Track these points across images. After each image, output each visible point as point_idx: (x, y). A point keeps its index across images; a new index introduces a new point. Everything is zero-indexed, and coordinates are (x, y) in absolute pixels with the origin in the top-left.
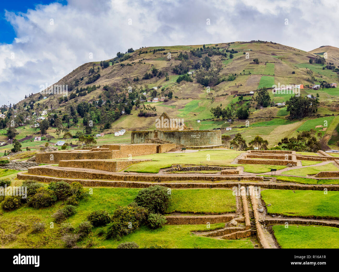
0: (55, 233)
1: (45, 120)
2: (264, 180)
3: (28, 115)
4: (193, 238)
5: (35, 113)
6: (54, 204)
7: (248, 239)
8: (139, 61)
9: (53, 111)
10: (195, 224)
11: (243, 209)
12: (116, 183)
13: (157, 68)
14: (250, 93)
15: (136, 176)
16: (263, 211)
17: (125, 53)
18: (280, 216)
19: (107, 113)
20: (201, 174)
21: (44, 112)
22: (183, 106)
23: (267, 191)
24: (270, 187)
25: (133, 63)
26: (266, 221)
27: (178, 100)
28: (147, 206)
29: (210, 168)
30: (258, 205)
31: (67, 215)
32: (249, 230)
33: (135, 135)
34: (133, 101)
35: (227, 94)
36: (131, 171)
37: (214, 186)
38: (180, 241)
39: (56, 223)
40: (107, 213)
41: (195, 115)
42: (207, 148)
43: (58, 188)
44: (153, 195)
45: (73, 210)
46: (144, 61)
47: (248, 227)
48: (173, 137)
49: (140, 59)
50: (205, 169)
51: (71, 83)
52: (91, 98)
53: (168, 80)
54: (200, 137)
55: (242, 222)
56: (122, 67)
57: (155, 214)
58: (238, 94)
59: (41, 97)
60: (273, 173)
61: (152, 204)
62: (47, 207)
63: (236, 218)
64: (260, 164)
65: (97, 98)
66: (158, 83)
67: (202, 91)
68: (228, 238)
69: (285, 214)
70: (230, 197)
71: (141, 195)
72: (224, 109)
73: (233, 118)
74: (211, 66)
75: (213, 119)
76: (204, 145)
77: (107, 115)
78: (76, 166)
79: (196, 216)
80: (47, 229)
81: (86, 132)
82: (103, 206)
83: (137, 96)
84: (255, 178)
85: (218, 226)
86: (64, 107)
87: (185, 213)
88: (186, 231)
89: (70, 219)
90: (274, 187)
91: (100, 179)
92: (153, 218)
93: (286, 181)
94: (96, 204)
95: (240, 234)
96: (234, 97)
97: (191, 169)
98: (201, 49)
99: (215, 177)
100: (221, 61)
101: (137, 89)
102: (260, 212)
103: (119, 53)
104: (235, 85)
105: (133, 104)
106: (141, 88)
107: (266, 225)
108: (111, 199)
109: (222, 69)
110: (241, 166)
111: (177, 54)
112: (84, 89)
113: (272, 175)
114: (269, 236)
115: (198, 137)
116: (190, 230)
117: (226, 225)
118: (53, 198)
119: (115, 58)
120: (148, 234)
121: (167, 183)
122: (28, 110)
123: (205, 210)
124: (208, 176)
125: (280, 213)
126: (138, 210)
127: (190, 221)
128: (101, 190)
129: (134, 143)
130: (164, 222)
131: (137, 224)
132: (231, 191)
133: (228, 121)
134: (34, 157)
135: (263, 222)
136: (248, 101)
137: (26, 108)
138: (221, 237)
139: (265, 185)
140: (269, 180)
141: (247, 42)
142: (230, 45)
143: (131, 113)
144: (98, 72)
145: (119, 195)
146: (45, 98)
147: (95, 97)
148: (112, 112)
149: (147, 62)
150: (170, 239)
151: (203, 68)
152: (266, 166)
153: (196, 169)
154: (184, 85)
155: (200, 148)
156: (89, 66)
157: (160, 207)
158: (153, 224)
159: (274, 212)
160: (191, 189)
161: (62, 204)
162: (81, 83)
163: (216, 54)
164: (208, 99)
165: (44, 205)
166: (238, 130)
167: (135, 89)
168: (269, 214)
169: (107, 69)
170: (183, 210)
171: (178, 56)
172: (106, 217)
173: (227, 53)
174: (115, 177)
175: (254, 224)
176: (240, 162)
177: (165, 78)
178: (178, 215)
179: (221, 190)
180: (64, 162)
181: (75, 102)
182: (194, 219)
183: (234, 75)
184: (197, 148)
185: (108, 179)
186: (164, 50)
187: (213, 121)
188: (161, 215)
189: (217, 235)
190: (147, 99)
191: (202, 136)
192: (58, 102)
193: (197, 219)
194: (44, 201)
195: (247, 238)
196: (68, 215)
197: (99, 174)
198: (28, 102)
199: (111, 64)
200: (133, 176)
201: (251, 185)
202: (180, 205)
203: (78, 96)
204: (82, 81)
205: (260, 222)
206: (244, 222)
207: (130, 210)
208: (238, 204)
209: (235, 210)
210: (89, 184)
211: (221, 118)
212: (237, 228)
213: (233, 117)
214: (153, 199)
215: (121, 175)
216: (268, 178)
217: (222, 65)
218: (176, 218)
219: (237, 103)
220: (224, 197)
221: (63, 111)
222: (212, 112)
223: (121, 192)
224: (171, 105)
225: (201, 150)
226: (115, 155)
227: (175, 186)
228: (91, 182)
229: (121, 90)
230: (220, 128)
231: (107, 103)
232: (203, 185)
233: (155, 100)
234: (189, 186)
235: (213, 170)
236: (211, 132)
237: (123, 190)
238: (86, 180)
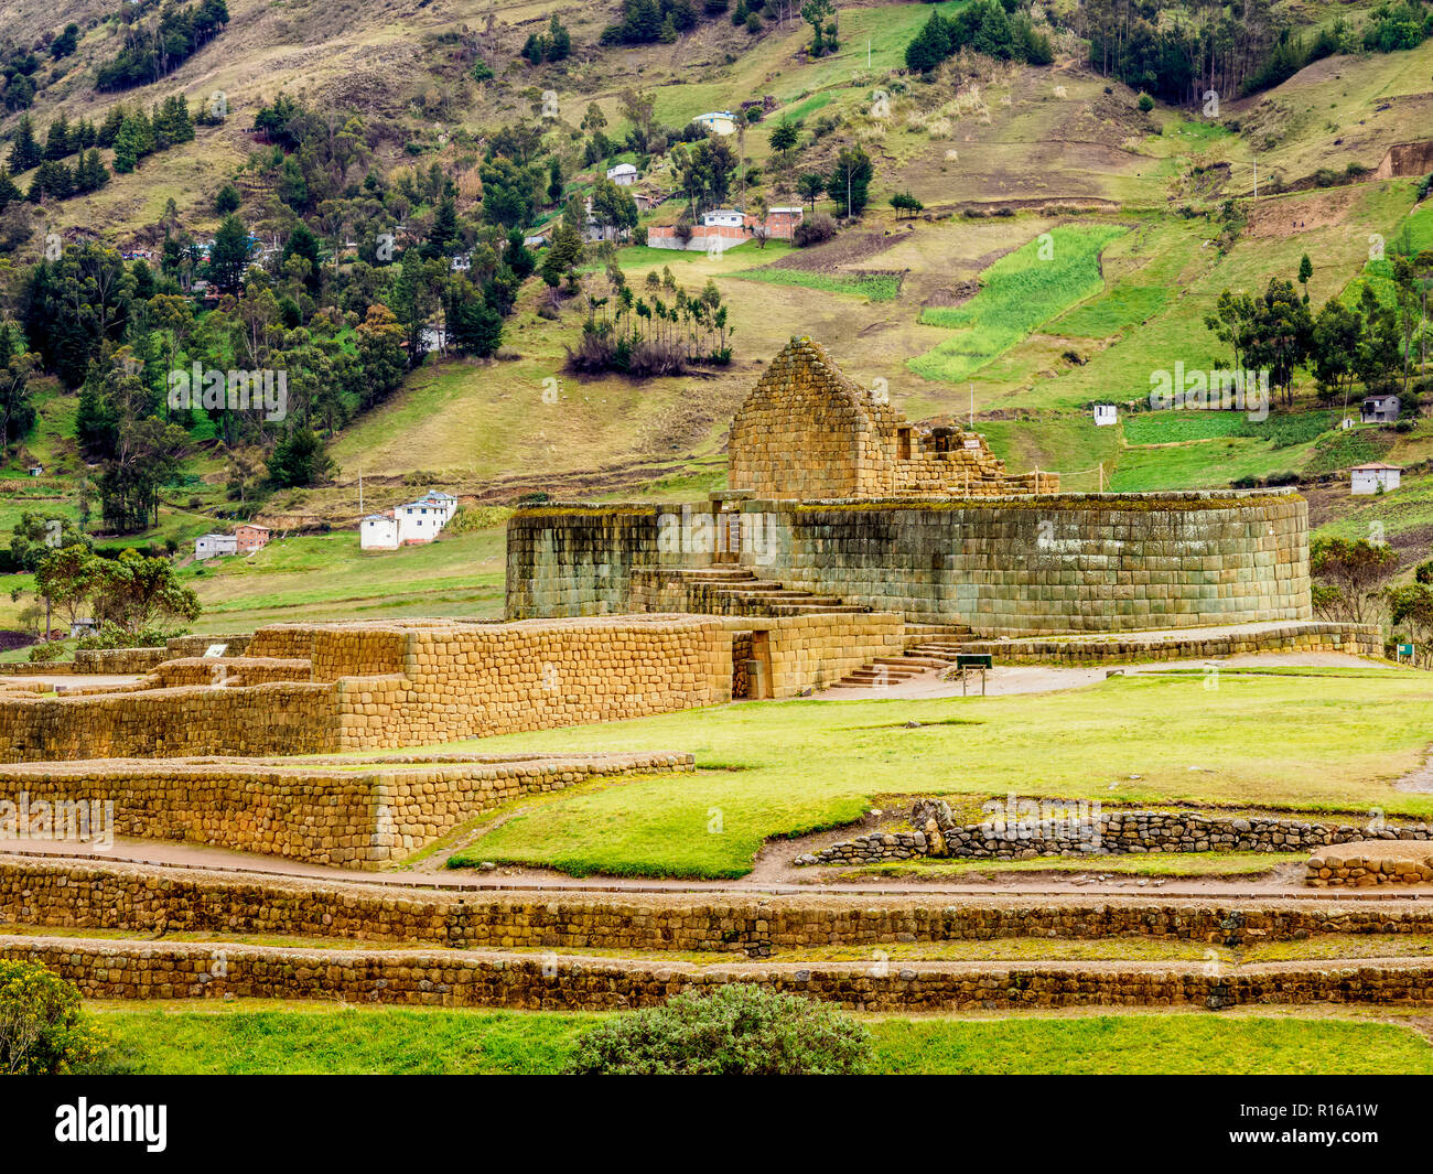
12: (372, 969)
15: (552, 907)
19: (291, 344)
20: (1131, 887)
22: (966, 276)
27: (921, 226)
29: (1208, 828)
33: (545, 545)
34: (517, 242)
35: (1356, 172)
36: (505, 864)
37: (1249, 992)
41: (1072, 358)
48: (879, 557)
50: (1161, 841)
52: (149, 215)
53: (834, 47)
54: (1122, 554)
65: (198, 215)
66: (746, 80)
67: (1132, 142)
72: (1333, 307)
73: (1412, 382)
81: (111, 512)
83: (555, 191)
91: (234, 930)
96: (1420, 197)
99: (1256, 907)
101: (554, 133)
105: (521, 264)
106: (594, 119)
112: (86, 138)
115: (1099, 550)
121: (824, 967)
124: (1190, 904)
128: (240, 1027)
129: (530, 611)
133: (1369, 409)
143: (502, 350)
147: (183, 202)
148: (339, 339)
154: (972, 97)
155: (1122, 649)
160: (1042, 1015)
162: (56, 76)
164: (1189, 213)
167: (538, 131)
174: (366, 917)
177: (804, 34)
179: (1309, 1025)
184: (1097, 654)
185: (300, 931)
190: (642, 224)
191: (1137, 548)
197: (221, 891)
200: (529, 900)
203: (34, 197)
211: (1304, 381)
213: (1413, 373)
215: (421, 899)
222: (1225, 328)
223: (422, 1043)
224: (862, 273)
225: (1130, 670)
226: (362, 720)
227: (901, 986)
228: (154, 956)
229: (415, 142)
230: (1298, 472)
231: (288, 256)
232: (1146, 981)
233: (714, 229)
234: (1024, 986)
235: (1235, 844)
236: (1213, 513)
237: (443, 1027)
238: (110, 944)
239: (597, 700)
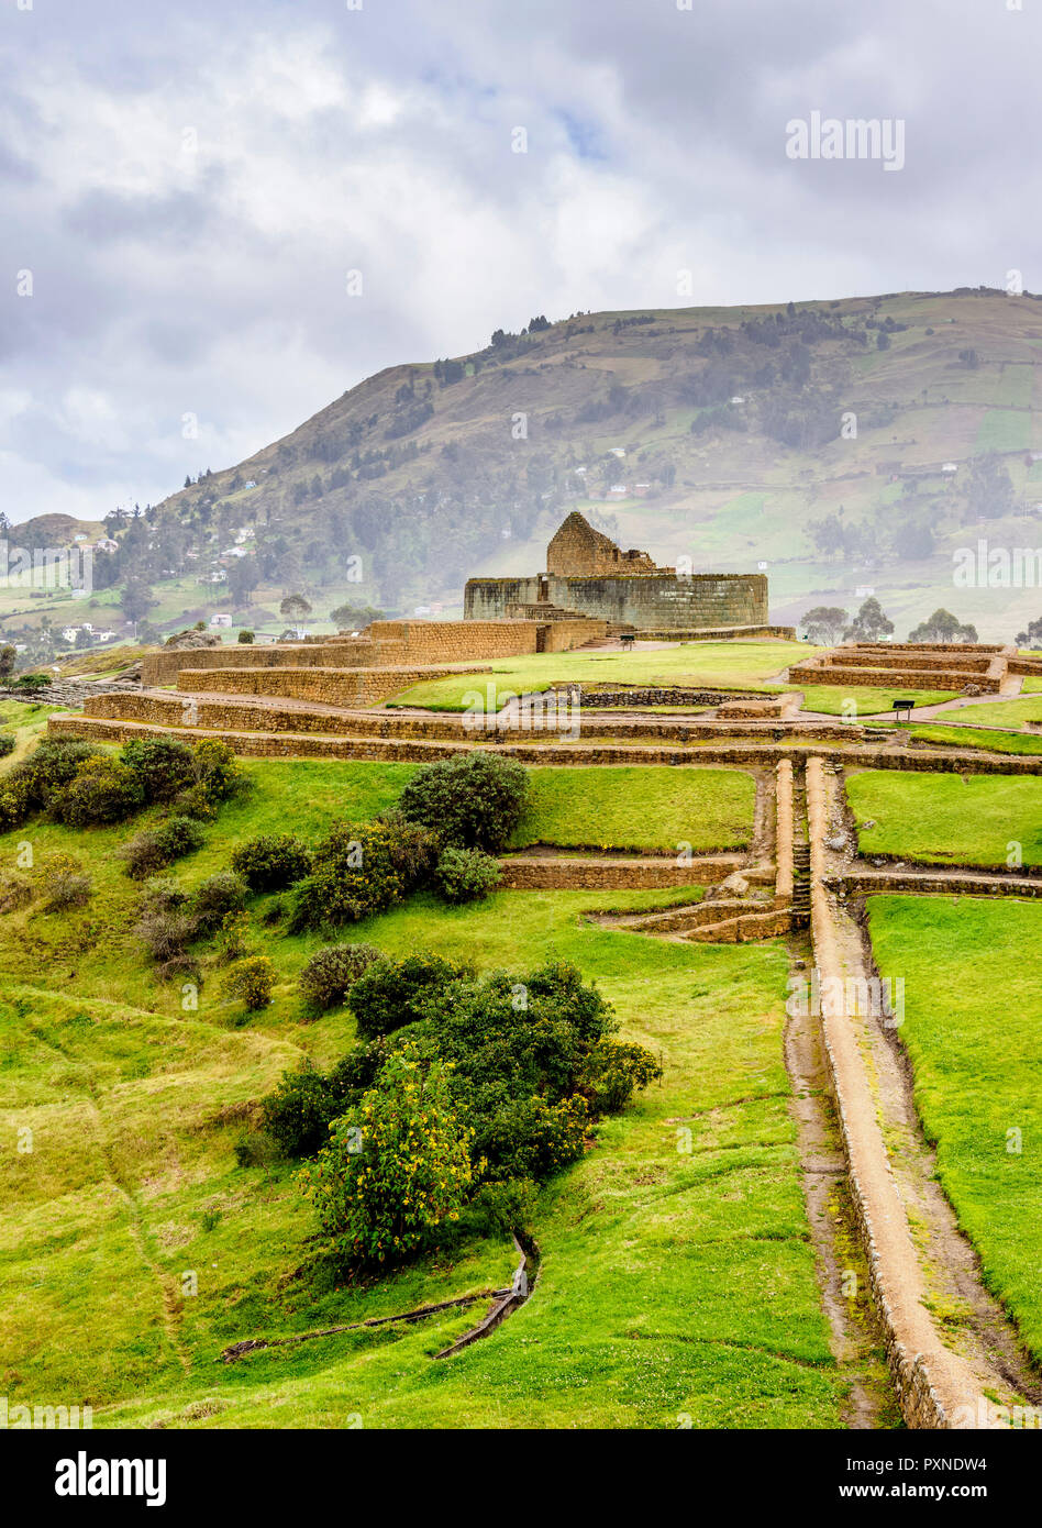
0: (123, 913)
1: (244, 558)
2: (867, 740)
3: (192, 542)
4: (583, 937)
5: (215, 537)
6: (133, 815)
7: (776, 944)
8: (566, 358)
9: (272, 529)
10: (602, 887)
11: (775, 838)
12: (349, 746)
13: (625, 384)
14: (945, 469)
15: (421, 723)
16: (845, 846)
17: (519, 333)
18: (902, 864)
19: (453, 535)
20: (648, 718)
21: (245, 533)
22: (711, 512)
23: (868, 775)
24: (883, 763)
25: (542, 367)
26: (846, 881)
27: (694, 492)
28: (437, 824)
29: (684, 696)
30: (831, 823)
31: (169, 850)
32: (785, 911)
33: (478, 594)
34: (539, 497)
35: (863, 474)
36: (408, 707)
37: (686, 758)
38: (539, 944)
39: (131, 877)
40: (305, 846)
41: (751, 544)
42: (713, 635)
43: (151, 761)
44: (459, 785)
45: (193, 835)
46: (579, 360)
47: (784, 902)
48: (599, 598)
49: (569, 354)
50: (664, 701)
51: (337, 437)
52: (401, 486)
53: (663, 424)
54: (692, 598)
55: (764, 884)
56: (506, 379)
57: (463, 852)
58: (902, 472)
59: (237, 483)
60: (903, 715)
61: (455, 815)
62: (111, 822)
63: (747, 870)
64: (868, 684)
65: (419, 486)
66: (630, 435)
67: (777, 461)
68: (710, 938)
69: (919, 857)
70: (734, 796)
71: (418, 784)
72: (851, 525)
73: (880, 555)
74: (812, 374)
75: (812, 557)
76: (706, 625)
77: (452, 541)
78: (233, 689)
79: (608, 862)
80: (99, 898)
81: (383, 598)
82: (294, 824)
83: (555, 478)
84: (835, 733)
85: (679, 897)
86: (311, 515)
87: (571, 849)
88: (566, 910)
89: (181, 866)
90: (896, 763)
91: (302, 730)
92: (454, 863)
93: (943, 743)
94: (274, 814)
95: (753, 923)
96: (888, 484)
97: (618, 699)
98: (779, 317)
99: (693, 726)
100: (848, 359)
101: (555, 456)
102: (831, 849)
103: (501, 331)
104: (893, 442)
105: (540, 505)
106: (570, 451)
107: (847, 893)
108: (325, 800)
109: (850, 386)
110: (797, 691)
111: (694, 334)
112: (379, 456)
113: (898, 723)
114: (851, 931)
115: (683, 596)
116: (583, 907)
117: (711, 892)
118: (129, 794)
119: (485, 351)
120: (431, 921)
121: (522, 747)
122: (192, 526)
123: (642, 841)
124: (668, 725)
125: (902, 852)
126: (404, 836)
127: (588, 877)
128: (296, 767)
129: (472, 617)
130: (492, 879)
131: (395, 885)
132: (742, 774)
133: (863, 565)
134: (138, 665)
135: (838, 884)
136: (935, 496)
137: (187, 521)
138: (685, 934)
139: (867, 757)
140: (884, 740)
141: (942, 291)
142: (882, 302)
144: (426, 396)
145: (355, 786)
146: (250, 484)
147: (413, 481)
148: (471, 533)
149: (591, 364)
150: (505, 936)
151: (785, 385)
152: (886, 692)
153: (636, 700)
154: (716, 443)
155: (690, 635)
156: (398, 377)
157: (485, 826)
158: (454, 887)
159: (879, 850)
160: (604, 767)
161: (162, 812)
162: (369, 433)
163: (830, 334)
164: (797, 489)
165: (99, 816)
166: (896, 596)
167: (549, 455)
168: (863, 857)
169: (455, 387)
170: (563, 840)
171: (699, 340)
172: (299, 858)
173: (868, 332)
174: (351, 725)
175: (802, 894)
176: (797, 676)
177: (652, 419)
178: (547, 856)
179: (708, 771)
180: (190, 675)
181: (347, 498)
182: (599, 871)
183: (890, 406)
184: (680, 636)
185: (326, 731)
186: (651, 320)
187: (813, 563)
188: (482, 856)
189: (673, 927)
190: (587, 490)
191: (698, 595)
192: (291, 497)
193: (611, 872)
194: (97, 805)
195: (775, 939)
196: (173, 851)
197: (297, 716)
198: (195, 499)
199: (470, 373)
200: (412, 720)
201: (816, 754)
202: (558, 821)
203: (358, 479)
204: (372, 429)
205: (826, 883)
206: (772, 883)
207: (373, 834)
208: (761, 822)
209: (745, 839)
210: (260, 750)
211: (839, 554)
212: (745, 902)
213: (882, 551)
214: (460, 797)
215: (371, 719)
216: (879, 733)
217: (848, 373)
218: (539, 867)
219: (897, 503)
220: (716, 795)
221: (307, 529)
222: (809, 532)
223: (363, 774)
224: (671, 510)
225: (690, 643)
226: (386, 657)
227: (551, 755)
228: (268, 740)
229: (502, 459)
230: (835, 588)
231: (452, 501)
232: (647, 754)
233: (615, 493)
234: (599, 756)
235: (694, 703)
236: (728, 582)
237: (372, 768)
238: (252, 735)
239: (481, 651)
